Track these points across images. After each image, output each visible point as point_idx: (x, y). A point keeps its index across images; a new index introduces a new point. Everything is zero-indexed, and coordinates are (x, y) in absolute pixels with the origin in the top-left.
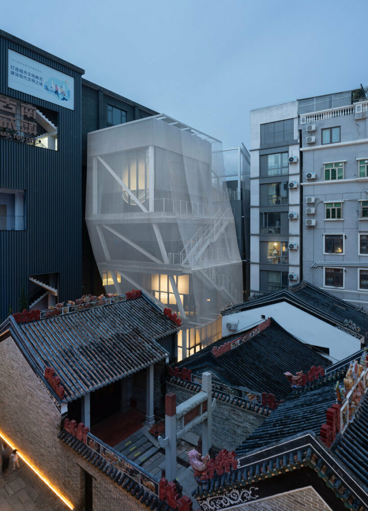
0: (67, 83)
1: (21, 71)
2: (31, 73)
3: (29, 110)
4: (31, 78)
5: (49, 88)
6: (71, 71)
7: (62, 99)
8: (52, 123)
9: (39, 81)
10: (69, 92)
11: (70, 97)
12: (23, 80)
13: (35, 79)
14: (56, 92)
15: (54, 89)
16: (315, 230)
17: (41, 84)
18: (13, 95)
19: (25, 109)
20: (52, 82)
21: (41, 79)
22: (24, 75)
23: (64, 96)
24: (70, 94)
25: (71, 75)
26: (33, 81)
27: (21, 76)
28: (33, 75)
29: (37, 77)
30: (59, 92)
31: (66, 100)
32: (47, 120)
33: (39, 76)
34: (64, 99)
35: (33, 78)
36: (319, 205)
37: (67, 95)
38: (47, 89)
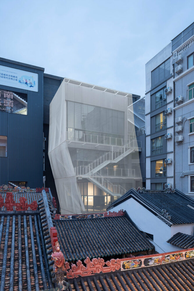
0: (34, 77)
1: (5, 75)
2: (10, 75)
3: (8, 94)
4: (11, 77)
5: (22, 81)
6: (36, 70)
7: (30, 87)
8: (24, 100)
9: (15, 78)
10: (35, 82)
11: (36, 85)
12: (6, 79)
13: (13, 77)
14: (26, 83)
15: (25, 82)
16: (183, 145)
17: (17, 80)
18: (4, 88)
19: (6, 94)
20: (24, 78)
21: (17, 77)
22: (6, 76)
23: (32, 85)
24: (35, 83)
25: (36, 72)
26: (12, 79)
27: (4, 77)
28: (12, 76)
29: (14, 77)
30: (28, 83)
31: (33, 87)
32: (21, 99)
33: (15, 76)
34: (31, 86)
35: (12, 78)
36: (186, 123)
37: (33, 84)
38: (21, 82)
